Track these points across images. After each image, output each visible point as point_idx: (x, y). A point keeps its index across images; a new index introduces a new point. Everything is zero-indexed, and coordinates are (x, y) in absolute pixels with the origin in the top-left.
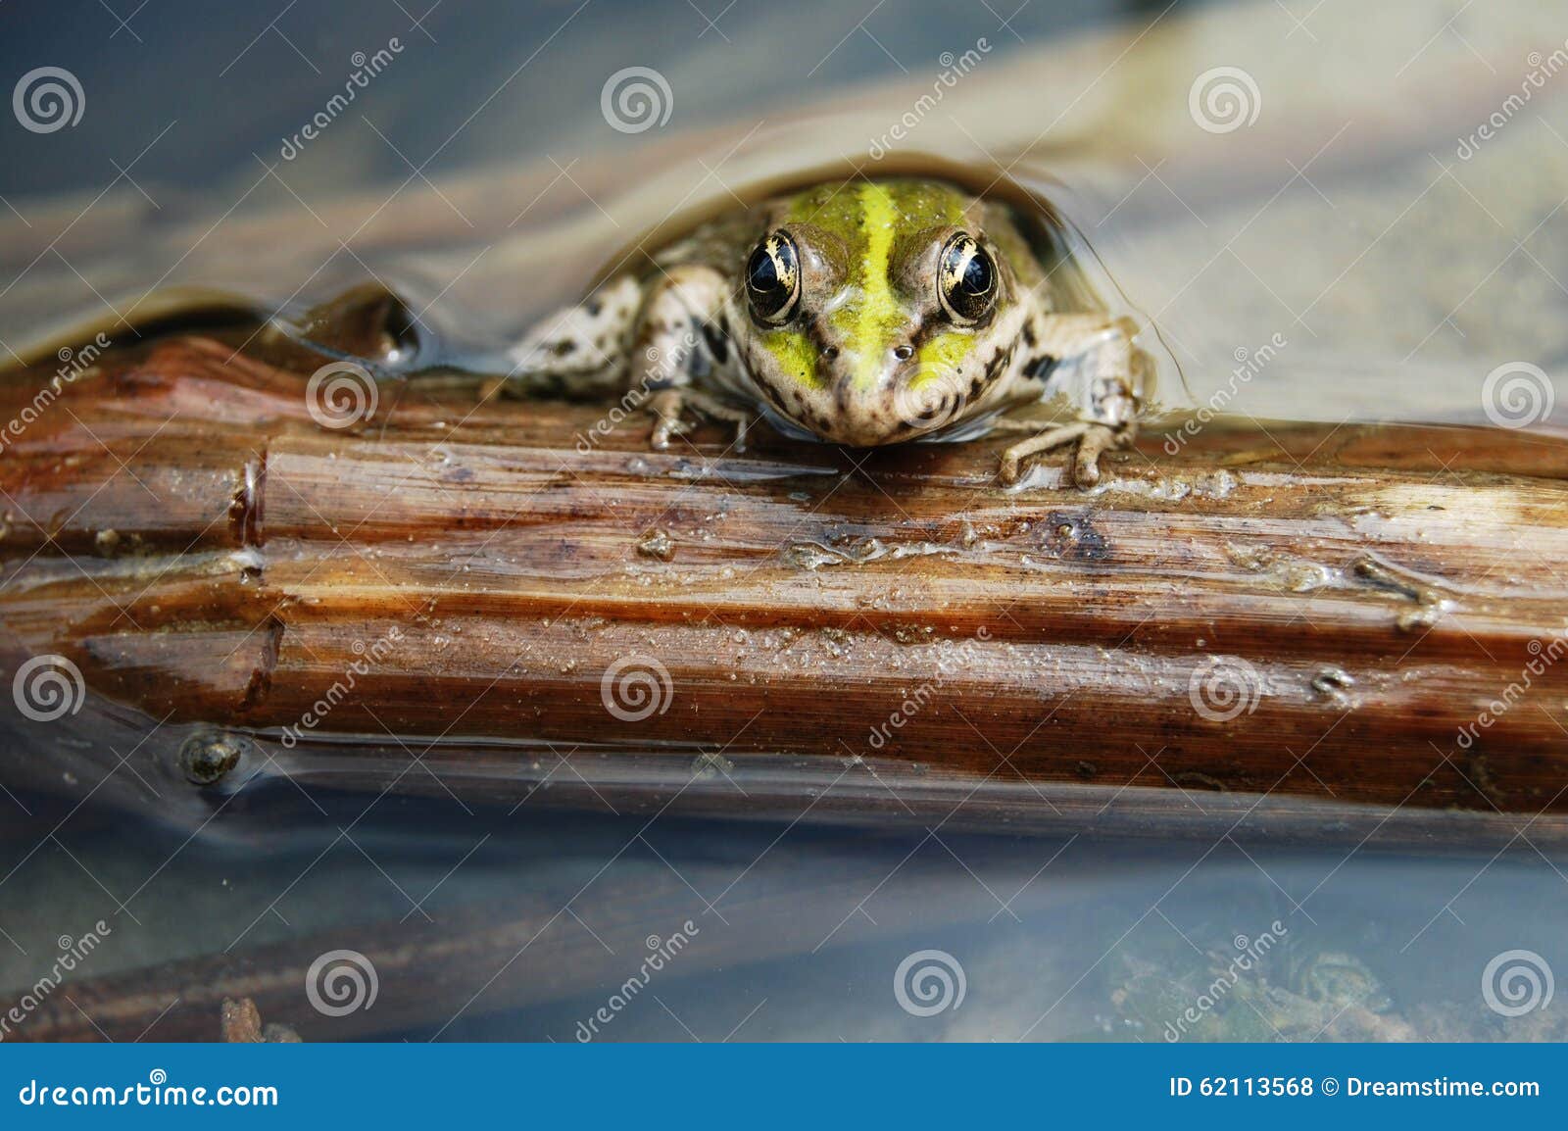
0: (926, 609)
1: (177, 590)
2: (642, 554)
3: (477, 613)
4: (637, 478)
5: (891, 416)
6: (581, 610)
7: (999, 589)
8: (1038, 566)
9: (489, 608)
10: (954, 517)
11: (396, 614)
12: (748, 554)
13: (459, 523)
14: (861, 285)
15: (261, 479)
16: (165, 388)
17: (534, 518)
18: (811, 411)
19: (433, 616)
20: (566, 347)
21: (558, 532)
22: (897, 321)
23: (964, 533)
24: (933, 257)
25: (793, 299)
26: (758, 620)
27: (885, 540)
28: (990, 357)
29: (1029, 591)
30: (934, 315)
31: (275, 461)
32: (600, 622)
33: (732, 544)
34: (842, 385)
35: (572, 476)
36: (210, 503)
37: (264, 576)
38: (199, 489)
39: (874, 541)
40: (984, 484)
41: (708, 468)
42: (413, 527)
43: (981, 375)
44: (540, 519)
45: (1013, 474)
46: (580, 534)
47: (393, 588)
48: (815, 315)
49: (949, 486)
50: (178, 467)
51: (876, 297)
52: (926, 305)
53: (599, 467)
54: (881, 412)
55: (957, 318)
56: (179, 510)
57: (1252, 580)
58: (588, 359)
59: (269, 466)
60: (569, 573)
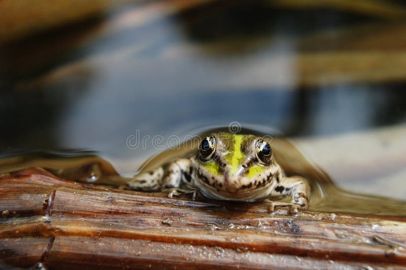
0: (246, 242)
1: (24, 227)
2: (163, 224)
3: (113, 237)
4: (163, 204)
5: (240, 183)
6: (143, 237)
7: (268, 239)
8: (279, 233)
9: (117, 235)
10: (256, 219)
11: (89, 236)
12: (194, 226)
13: (110, 213)
14: (233, 150)
15: (53, 199)
16: (28, 176)
17: (132, 212)
18: (217, 181)
19: (100, 237)
20: (143, 182)
21: (139, 217)
22: (243, 159)
23: (258, 224)
24: (254, 143)
25: (213, 152)
26: (196, 243)
27: (235, 224)
28: (269, 175)
29: (277, 239)
30: (253, 159)
31: (57, 193)
32: (149, 241)
33: (190, 223)
34: (227, 173)
35: (144, 202)
36: (38, 202)
37: (51, 223)
38: (35, 199)
39: (232, 224)
40: (264, 212)
41: (184, 203)
42: (96, 213)
43: (266, 179)
44: (134, 213)
45: (273, 209)
46: (145, 218)
47: (88, 228)
48: (219, 157)
49: (254, 213)
50: (29, 193)
51: (238, 153)
52: (252, 156)
53: (152, 201)
54: (237, 181)
55: (260, 161)
56: (28, 205)
57: (343, 240)
58: (149, 184)
59: (56, 194)
60: (141, 227)
